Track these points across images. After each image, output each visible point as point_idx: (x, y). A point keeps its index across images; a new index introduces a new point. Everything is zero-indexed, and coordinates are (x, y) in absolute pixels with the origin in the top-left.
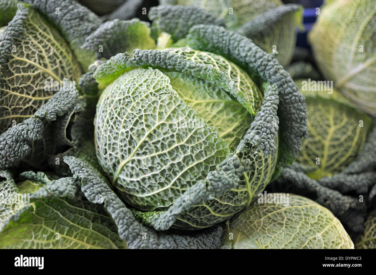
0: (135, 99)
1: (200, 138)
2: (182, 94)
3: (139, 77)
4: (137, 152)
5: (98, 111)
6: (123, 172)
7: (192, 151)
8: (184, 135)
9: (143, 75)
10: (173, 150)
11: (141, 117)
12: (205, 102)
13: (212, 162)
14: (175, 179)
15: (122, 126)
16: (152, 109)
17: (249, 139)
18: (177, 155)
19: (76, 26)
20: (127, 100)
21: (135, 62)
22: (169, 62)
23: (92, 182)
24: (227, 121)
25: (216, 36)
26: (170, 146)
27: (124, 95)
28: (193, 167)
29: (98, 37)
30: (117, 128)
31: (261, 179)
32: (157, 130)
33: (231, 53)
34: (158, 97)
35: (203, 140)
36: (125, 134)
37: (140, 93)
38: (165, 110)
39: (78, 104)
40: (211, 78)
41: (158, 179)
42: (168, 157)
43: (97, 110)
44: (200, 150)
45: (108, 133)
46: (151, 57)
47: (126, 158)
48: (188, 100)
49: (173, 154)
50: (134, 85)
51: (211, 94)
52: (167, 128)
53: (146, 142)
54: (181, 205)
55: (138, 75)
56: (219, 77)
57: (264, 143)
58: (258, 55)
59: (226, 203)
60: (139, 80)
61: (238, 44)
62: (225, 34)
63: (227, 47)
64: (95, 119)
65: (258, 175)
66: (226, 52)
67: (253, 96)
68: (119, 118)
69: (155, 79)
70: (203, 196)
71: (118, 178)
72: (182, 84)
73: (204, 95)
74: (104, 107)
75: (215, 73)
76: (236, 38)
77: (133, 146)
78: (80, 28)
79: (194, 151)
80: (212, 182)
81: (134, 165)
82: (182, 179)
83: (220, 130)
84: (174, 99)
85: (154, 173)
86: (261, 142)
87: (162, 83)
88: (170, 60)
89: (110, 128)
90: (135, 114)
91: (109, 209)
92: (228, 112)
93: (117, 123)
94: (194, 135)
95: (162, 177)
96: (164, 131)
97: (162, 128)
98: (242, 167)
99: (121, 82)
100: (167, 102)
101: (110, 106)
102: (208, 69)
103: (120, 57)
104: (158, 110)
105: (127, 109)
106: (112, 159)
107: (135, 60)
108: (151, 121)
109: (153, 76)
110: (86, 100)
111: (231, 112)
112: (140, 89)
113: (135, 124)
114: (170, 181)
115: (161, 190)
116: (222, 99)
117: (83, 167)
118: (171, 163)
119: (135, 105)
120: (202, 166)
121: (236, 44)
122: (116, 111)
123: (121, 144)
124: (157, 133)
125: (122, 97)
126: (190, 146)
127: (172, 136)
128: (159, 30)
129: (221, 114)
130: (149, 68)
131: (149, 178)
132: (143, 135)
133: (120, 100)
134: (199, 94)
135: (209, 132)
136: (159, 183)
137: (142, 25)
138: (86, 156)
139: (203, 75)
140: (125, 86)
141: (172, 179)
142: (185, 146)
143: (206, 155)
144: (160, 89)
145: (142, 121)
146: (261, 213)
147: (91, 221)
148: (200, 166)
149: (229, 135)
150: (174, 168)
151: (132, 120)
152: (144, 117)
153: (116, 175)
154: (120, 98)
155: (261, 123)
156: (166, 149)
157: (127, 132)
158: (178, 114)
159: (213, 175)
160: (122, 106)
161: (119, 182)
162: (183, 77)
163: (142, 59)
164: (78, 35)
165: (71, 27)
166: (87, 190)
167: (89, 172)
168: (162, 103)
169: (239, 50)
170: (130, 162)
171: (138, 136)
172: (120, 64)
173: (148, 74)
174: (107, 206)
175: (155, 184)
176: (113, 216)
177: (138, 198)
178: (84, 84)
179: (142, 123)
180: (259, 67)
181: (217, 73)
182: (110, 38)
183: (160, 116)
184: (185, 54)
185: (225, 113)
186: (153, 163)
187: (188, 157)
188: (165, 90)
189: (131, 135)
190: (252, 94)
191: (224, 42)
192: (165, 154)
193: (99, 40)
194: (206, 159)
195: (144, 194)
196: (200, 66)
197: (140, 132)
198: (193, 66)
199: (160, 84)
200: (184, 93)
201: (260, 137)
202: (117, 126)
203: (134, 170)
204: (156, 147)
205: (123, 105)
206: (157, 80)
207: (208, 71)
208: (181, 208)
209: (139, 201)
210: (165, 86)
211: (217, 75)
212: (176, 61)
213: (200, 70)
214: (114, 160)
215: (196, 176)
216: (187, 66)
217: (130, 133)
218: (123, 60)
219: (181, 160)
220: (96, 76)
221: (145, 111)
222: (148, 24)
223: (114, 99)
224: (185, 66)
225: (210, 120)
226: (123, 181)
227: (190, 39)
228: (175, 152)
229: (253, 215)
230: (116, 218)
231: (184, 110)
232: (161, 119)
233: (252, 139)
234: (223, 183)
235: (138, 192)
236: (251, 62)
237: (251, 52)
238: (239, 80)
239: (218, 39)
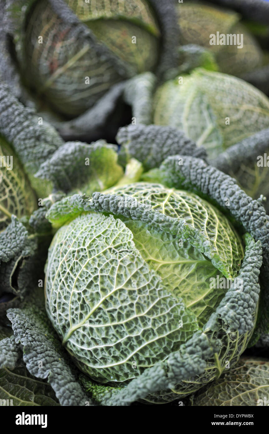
0: (92, 253)
1: (164, 309)
2: (147, 252)
3: (98, 225)
4: (90, 319)
5: (50, 256)
6: (73, 336)
7: (154, 324)
8: (145, 305)
9: (103, 223)
10: (131, 322)
11: (96, 278)
12: (173, 264)
13: (177, 338)
14: (132, 354)
15: (74, 285)
16: (110, 269)
17: (222, 314)
18: (136, 327)
19: (30, 147)
20: (82, 254)
21: (94, 208)
22: (134, 213)
23: (36, 350)
24: (198, 286)
25: (193, 172)
26: (128, 316)
27: (79, 246)
28: (153, 343)
29: (56, 164)
30: (68, 286)
31: (234, 353)
32: (114, 297)
33: (211, 193)
34: (118, 255)
35: (167, 311)
36: (77, 296)
37: (97, 246)
38: (125, 272)
39: (27, 248)
40: (182, 235)
41: (112, 352)
42: (125, 329)
43: (49, 254)
44: (163, 323)
45: (59, 290)
46: (113, 205)
47: (77, 323)
48: (153, 260)
49: (132, 325)
50: (91, 234)
51: (181, 252)
52: (125, 295)
53: (100, 309)
54: (135, 392)
55: (97, 222)
56: (191, 235)
57: (239, 320)
58: (242, 202)
59: (190, 382)
60: (97, 229)
61: (220, 185)
62: (205, 170)
63: (206, 187)
64: (46, 266)
65: (231, 348)
66: (205, 192)
67: (231, 254)
68: (71, 275)
69: (116, 230)
70: (162, 384)
71: (67, 342)
72: (148, 238)
73: (173, 254)
74: (57, 255)
75: (187, 231)
76: (217, 177)
77: (85, 310)
78: (35, 151)
79: (156, 325)
80: (174, 368)
81: (85, 333)
82: (140, 355)
83: (189, 298)
84: (136, 259)
85: (108, 345)
86: (236, 318)
87: (123, 238)
88: (135, 211)
89: (61, 284)
90: (90, 273)
91: (54, 385)
92: (200, 275)
93: (69, 280)
94: (157, 306)
95: (116, 350)
96: (122, 298)
97: (120, 294)
98: (211, 349)
99: (78, 226)
100: (128, 263)
101: (63, 256)
102: (179, 224)
103: (77, 199)
104: (116, 272)
105: (81, 265)
106: (61, 320)
107: (94, 205)
108: (108, 284)
109: (114, 227)
110: (37, 240)
111: (203, 275)
112: (98, 242)
113: (89, 286)
114: (126, 356)
115: (115, 364)
116: (194, 259)
117: (27, 328)
118: (128, 336)
119: (90, 262)
120: (164, 341)
121: (217, 185)
122: (69, 265)
123: (72, 306)
124: (114, 300)
125: (77, 249)
126: (152, 317)
127: (131, 305)
128: (128, 156)
129: (192, 278)
130: (110, 215)
131: (102, 350)
132: (98, 300)
133: (74, 252)
134: (167, 252)
135: (175, 302)
136: (113, 357)
137: (108, 150)
138: (34, 306)
139: (172, 231)
140: (81, 234)
141: (129, 353)
142: (145, 317)
143: (170, 329)
144: (121, 245)
145: (97, 283)
146: (231, 391)
147: (33, 392)
148: (162, 341)
149: (199, 304)
150: (132, 342)
151: (85, 280)
152: (99, 278)
153: (66, 337)
154: (74, 249)
155: (238, 294)
156: (124, 320)
157: (79, 294)
158: (140, 278)
159: (176, 359)
160: (76, 261)
161: (69, 346)
162: (150, 228)
163: (102, 205)
164: (32, 158)
165: (26, 148)
166: (30, 361)
167: (34, 336)
168: (121, 264)
169: (219, 192)
170: (82, 328)
171: (93, 300)
172: (77, 207)
173: (108, 223)
174: (51, 382)
175: (108, 357)
176: (58, 395)
177: (89, 368)
178: (36, 223)
179: (98, 285)
180: (242, 216)
181: (189, 230)
182: (69, 166)
183: (118, 279)
184: (155, 197)
185: (196, 276)
186: (107, 334)
187: (148, 330)
188: (126, 247)
189: (83, 299)
190: (231, 250)
191: (203, 180)
192: (122, 325)
193: (56, 168)
194: (170, 334)
195: (96, 364)
196: (170, 221)
197: (95, 296)
198: (161, 220)
199: (121, 238)
200: (149, 250)
201: (235, 311)
202: (69, 284)
203: (86, 338)
204: (112, 316)
205: (77, 259)
206: (118, 233)
207: (179, 227)
208: (135, 396)
209: (90, 371)
210: (127, 242)
211: (189, 233)
212: (142, 212)
213: (170, 225)
214: (63, 322)
215: (156, 353)
216: (155, 219)
217: (83, 296)
218: (81, 203)
219: (140, 334)
220: (50, 216)
221: (102, 271)
222: (116, 147)
223: (67, 249)
224: (152, 219)
225: (177, 286)
226: (72, 346)
227: (164, 170)
228: (133, 323)
229: (222, 393)
230: (61, 397)
231: (147, 274)
232: (119, 282)
233: (225, 315)
234: (186, 370)
235: (89, 361)
236: (234, 209)
237: (233, 197)
238: (217, 233)
239: (196, 176)
